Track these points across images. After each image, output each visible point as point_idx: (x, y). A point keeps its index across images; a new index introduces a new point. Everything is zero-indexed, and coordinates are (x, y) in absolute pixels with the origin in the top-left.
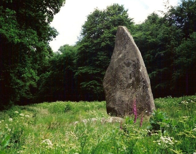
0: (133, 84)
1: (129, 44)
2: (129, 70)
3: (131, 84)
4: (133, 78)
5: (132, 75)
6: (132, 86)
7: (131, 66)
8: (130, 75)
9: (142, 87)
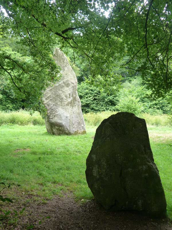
0: (71, 103)
1: (67, 67)
2: (68, 90)
3: (70, 102)
4: (71, 98)
5: (71, 94)
6: (70, 104)
7: (70, 87)
8: (70, 94)
9: (77, 106)
